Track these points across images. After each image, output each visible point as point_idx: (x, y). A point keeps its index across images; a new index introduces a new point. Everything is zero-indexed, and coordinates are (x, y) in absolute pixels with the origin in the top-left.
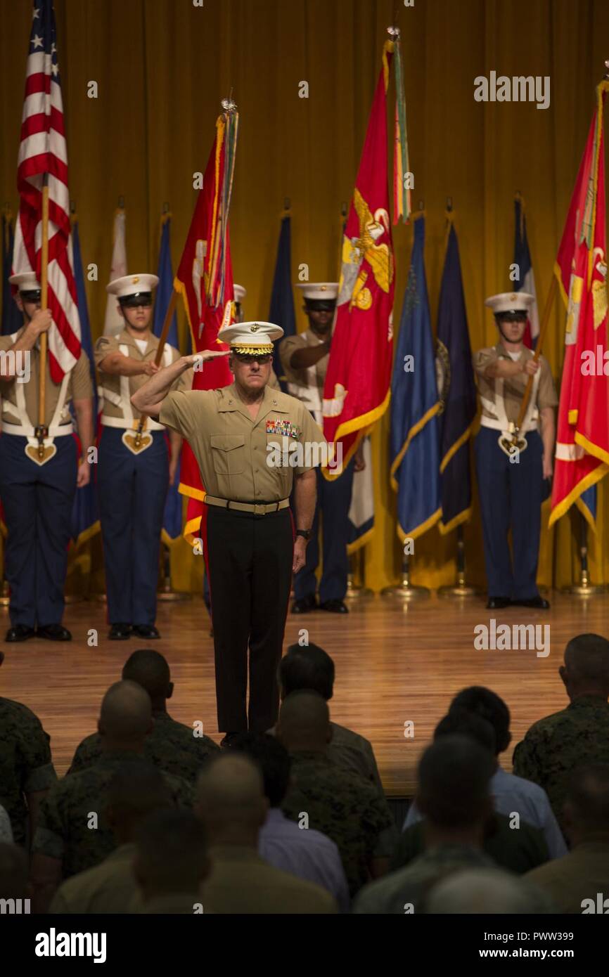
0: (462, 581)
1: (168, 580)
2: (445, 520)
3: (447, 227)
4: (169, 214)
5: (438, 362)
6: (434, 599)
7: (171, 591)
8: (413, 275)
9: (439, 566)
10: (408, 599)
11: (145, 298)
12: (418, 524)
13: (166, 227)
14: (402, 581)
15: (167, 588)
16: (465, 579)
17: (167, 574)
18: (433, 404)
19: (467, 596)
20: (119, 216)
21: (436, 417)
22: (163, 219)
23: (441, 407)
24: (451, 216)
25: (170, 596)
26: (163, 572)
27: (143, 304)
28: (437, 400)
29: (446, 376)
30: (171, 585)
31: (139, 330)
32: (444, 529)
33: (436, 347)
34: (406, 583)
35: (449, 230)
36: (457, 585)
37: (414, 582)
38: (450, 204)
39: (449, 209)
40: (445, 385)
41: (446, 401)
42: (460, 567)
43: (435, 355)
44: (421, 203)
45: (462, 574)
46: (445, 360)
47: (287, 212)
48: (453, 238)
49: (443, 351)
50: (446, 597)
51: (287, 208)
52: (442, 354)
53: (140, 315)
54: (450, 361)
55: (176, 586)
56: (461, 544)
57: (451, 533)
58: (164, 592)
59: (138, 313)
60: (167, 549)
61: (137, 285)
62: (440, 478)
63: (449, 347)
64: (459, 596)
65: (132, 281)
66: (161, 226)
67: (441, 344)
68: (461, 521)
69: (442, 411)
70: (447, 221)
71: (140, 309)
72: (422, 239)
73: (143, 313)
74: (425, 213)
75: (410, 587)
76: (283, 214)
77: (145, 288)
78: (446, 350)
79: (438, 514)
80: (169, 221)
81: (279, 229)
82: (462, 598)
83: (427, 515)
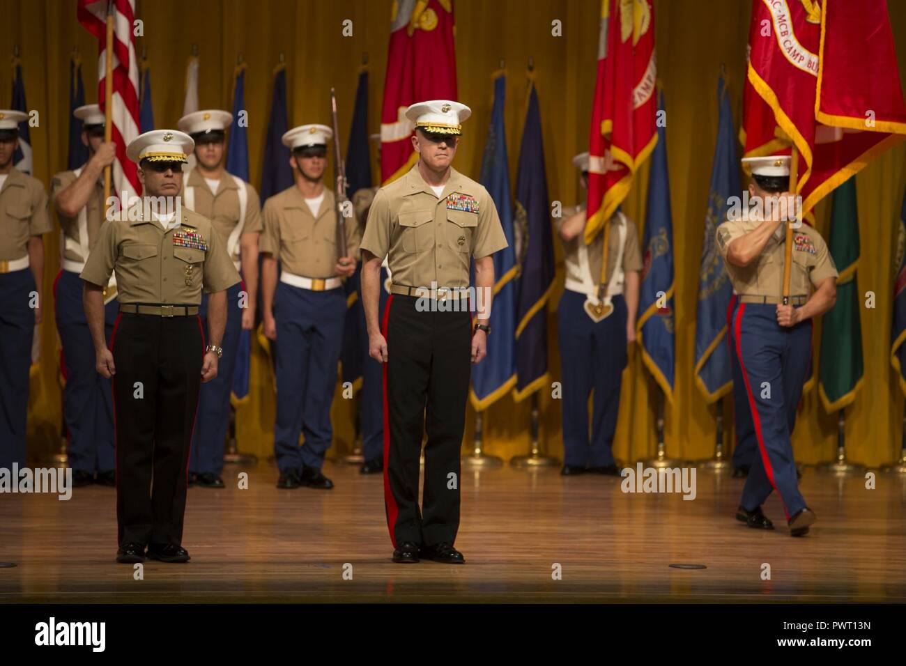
0: (535, 451)
1: (232, 442)
2: (520, 386)
3: (528, 86)
4: (244, 65)
5: (516, 225)
6: (506, 469)
7: (236, 453)
8: (492, 134)
9: (512, 436)
10: (480, 468)
11: (217, 136)
12: (492, 390)
13: (241, 78)
14: (474, 449)
15: (232, 450)
16: (539, 448)
17: (233, 435)
18: (510, 267)
19: (540, 466)
20: (192, 64)
21: (513, 281)
22: (238, 69)
23: (518, 272)
24: (532, 76)
25: (236, 458)
26: (228, 435)
27: (215, 141)
28: (515, 263)
29: (524, 239)
30: (235, 446)
31: (209, 169)
32: (519, 397)
33: (514, 209)
34: (478, 451)
35: (529, 91)
36: (531, 455)
37: (486, 450)
38: (531, 64)
39: (531, 69)
40: (523, 248)
41: (524, 265)
42: (534, 436)
43: (514, 217)
44: (502, 62)
45: (535, 444)
46: (523, 223)
47: (365, 66)
48: (534, 98)
49: (521, 213)
50: (519, 467)
51: (365, 63)
52: (520, 217)
53: (211, 153)
54: (528, 224)
55: (241, 448)
56: (535, 413)
57: (525, 401)
58: (229, 453)
59: (209, 150)
60: (233, 409)
61: (207, 121)
62: (516, 344)
63: (527, 208)
64: (531, 465)
65: (202, 117)
66: (235, 77)
67: (520, 207)
68: (537, 388)
69: (519, 275)
70: (529, 81)
71: (211, 146)
72: (503, 98)
73: (213, 151)
74: (506, 72)
75: (482, 455)
76: (360, 69)
77: (218, 125)
78: (524, 213)
79: (513, 381)
80: (243, 72)
81: (356, 84)
82: (535, 469)
83: (502, 380)
